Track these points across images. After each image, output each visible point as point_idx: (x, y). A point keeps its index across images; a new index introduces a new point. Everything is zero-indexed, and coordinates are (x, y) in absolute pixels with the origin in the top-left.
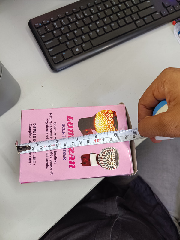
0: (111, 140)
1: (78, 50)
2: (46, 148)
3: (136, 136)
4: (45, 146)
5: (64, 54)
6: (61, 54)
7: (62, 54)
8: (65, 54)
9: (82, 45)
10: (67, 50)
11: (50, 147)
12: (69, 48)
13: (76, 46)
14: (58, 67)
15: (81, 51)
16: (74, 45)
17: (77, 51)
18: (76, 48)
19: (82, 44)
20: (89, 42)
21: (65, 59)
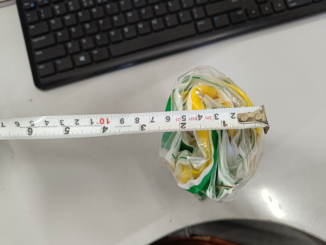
4: (209, 118)
11: (199, 116)
15: (90, 61)
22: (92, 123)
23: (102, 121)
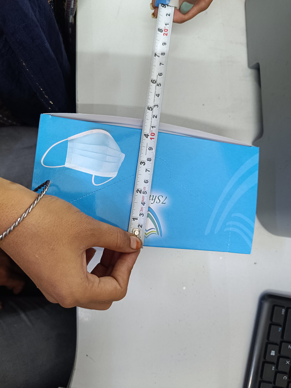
0: (156, 117)
1: (272, 354)
2: (144, 209)
3: (158, 82)
4: (142, 210)
5: (280, 329)
6: (282, 325)
7: (280, 326)
8: (279, 331)
9: (275, 365)
10: (282, 337)
11: (144, 203)
12: (283, 344)
13: (279, 355)
14: (266, 306)
15: (268, 359)
16: (282, 353)
17: (272, 351)
18: (275, 353)
19: (277, 367)
20: (272, 380)
21: (271, 324)
22: (152, 127)
23: (153, 134)
